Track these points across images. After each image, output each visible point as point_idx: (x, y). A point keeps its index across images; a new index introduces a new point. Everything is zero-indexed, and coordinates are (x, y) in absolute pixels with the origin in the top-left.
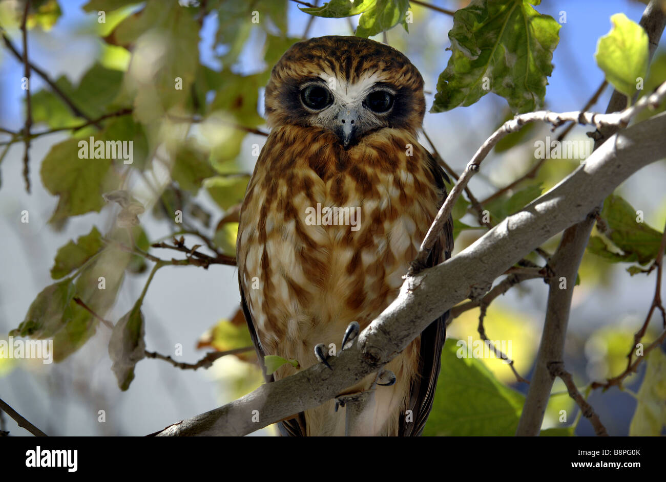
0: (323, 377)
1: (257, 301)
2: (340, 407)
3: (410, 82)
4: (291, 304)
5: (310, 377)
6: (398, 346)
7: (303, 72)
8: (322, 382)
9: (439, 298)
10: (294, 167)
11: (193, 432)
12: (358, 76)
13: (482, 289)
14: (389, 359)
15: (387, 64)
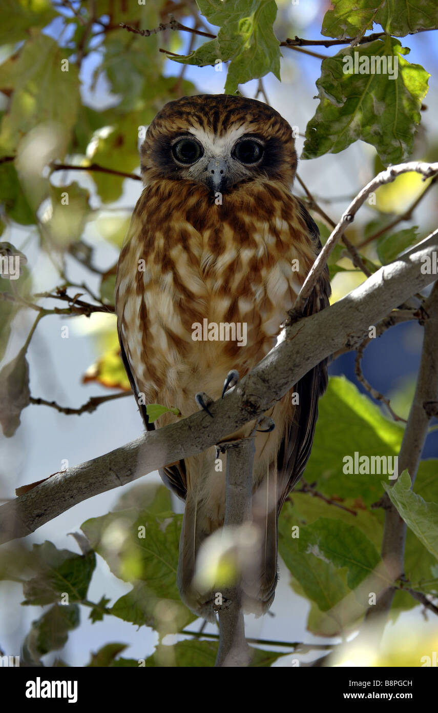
0: (203, 425)
1: (135, 351)
2: (221, 453)
3: (279, 133)
4: (170, 354)
5: (192, 424)
6: (277, 394)
7: (172, 128)
8: (204, 429)
9: (317, 346)
10: (170, 221)
11: (77, 480)
12: (225, 129)
13: (359, 337)
14: (268, 407)
15: (254, 116)
